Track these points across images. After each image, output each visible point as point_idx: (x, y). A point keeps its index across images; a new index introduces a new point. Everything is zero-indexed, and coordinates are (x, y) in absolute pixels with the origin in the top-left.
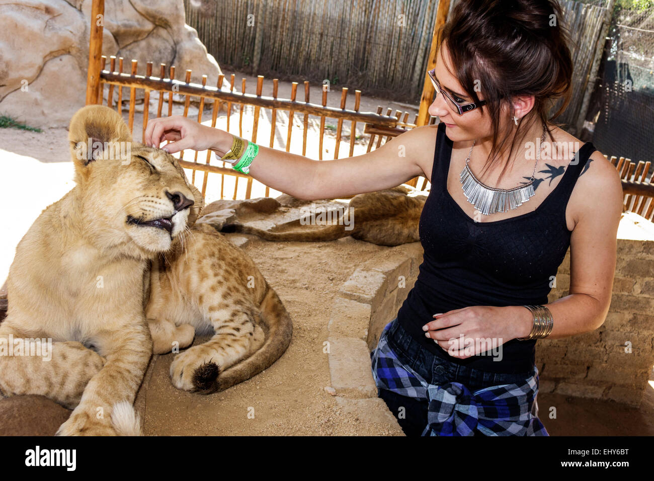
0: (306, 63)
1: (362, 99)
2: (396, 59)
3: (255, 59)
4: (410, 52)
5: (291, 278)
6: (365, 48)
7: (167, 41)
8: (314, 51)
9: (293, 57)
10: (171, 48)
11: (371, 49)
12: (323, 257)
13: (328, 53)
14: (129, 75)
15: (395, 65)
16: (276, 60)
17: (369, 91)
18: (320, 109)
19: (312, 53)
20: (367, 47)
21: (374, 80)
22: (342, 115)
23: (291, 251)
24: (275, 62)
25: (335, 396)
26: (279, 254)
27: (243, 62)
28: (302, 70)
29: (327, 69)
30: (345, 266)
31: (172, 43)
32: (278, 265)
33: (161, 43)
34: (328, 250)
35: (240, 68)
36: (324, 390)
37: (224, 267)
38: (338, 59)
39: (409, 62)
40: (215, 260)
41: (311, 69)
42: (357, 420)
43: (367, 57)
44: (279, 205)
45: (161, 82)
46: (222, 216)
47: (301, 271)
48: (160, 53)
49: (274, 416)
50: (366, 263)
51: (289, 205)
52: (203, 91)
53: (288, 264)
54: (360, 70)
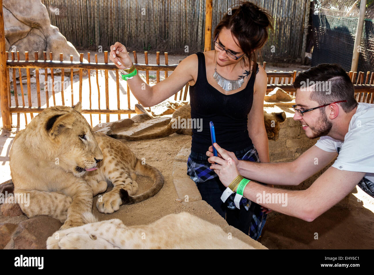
0: (130, 39)
1: (169, 57)
2: (185, 30)
3: (96, 41)
4: (193, 24)
5: (148, 157)
6: (165, 25)
7: (40, 36)
8: (133, 31)
9: (121, 36)
10: (43, 41)
11: (169, 25)
12: (163, 145)
13: (142, 31)
14: (24, 61)
15: (185, 33)
16: (110, 39)
17: (171, 51)
18: (145, 66)
19: (132, 32)
20: (166, 24)
21: (174, 44)
22: (158, 68)
23: (145, 144)
24: (110, 41)
25: (181, 202)
26: (139, 146)
27: (89, 43)
28: (127, 44)
29: (143, 41)
30: (175, 147)
31: (44, 38)
32: (140, 152)
33: (36, 38)
34: (165, 141)
35: (87, 47)
36: (176, 201)
37: (114, 152)
38: (149, 34)
39: (193, 30)
40: (109, 149)
41: (133, 43)
42: (194, 209)
43: (167, 30)
44: (133, 122)
45: (45, 63)
46: (104, 131)
47: (153, 153)
48: (37, 44)
49: (154, 215)
50: (187, 144)
51: (139, 122)
52: (72, 65)
53: (145, 151)
54: (164, 39)
